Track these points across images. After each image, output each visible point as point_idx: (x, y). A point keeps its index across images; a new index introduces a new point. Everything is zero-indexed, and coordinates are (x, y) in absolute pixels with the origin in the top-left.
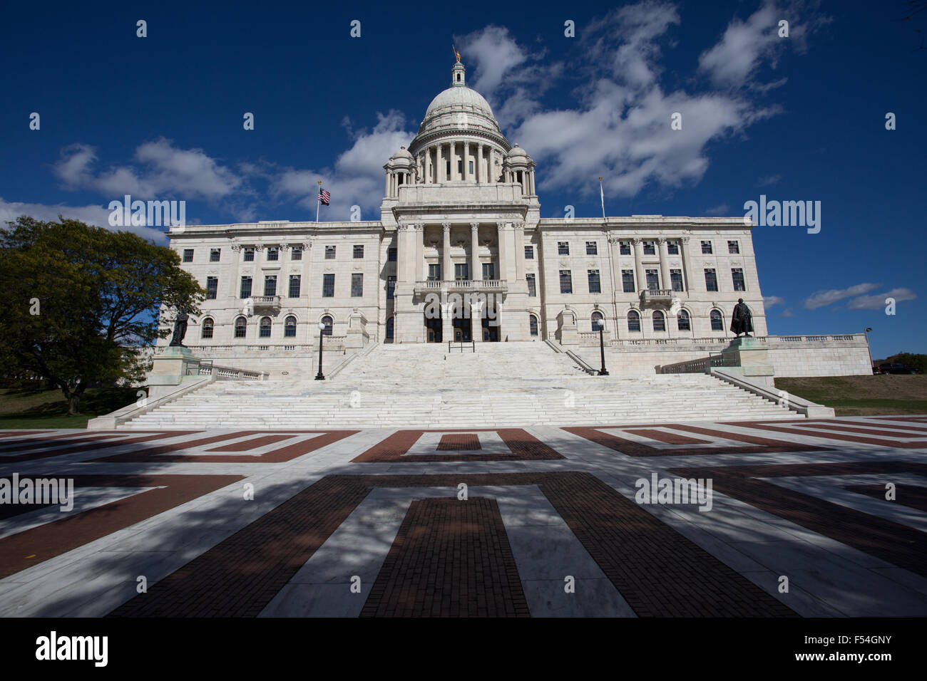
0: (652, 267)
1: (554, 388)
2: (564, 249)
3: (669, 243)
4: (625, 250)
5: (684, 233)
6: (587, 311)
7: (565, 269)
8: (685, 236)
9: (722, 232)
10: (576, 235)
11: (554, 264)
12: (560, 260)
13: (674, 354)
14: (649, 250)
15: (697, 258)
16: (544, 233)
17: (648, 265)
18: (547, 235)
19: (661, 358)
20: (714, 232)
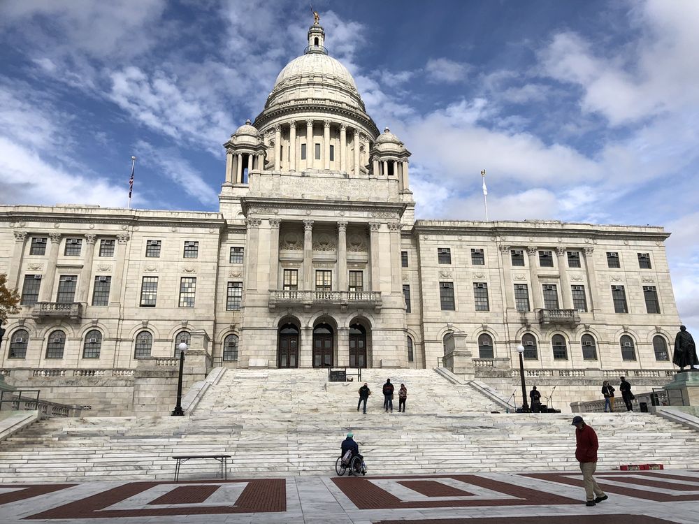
0: (550, 282)
1: (482, 427)
2: (445, 256)
3: (569, 253)
4: (517, 259)
5: (587, 243)
6: (473, 332)
7: (446, 280)
8: (589, 246)
9: (631, 243)
10: (460, 240)
11: (433, 274)
12: (439, 269)
13: (582, 388)
14: (546, 260)
15: (603, 273)
16: (421, 237)
17: (545, 280)
18: (426, 239)
19: (567, 394)
20: (621, 242)
